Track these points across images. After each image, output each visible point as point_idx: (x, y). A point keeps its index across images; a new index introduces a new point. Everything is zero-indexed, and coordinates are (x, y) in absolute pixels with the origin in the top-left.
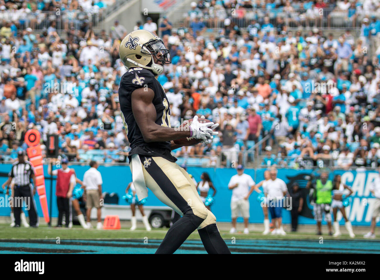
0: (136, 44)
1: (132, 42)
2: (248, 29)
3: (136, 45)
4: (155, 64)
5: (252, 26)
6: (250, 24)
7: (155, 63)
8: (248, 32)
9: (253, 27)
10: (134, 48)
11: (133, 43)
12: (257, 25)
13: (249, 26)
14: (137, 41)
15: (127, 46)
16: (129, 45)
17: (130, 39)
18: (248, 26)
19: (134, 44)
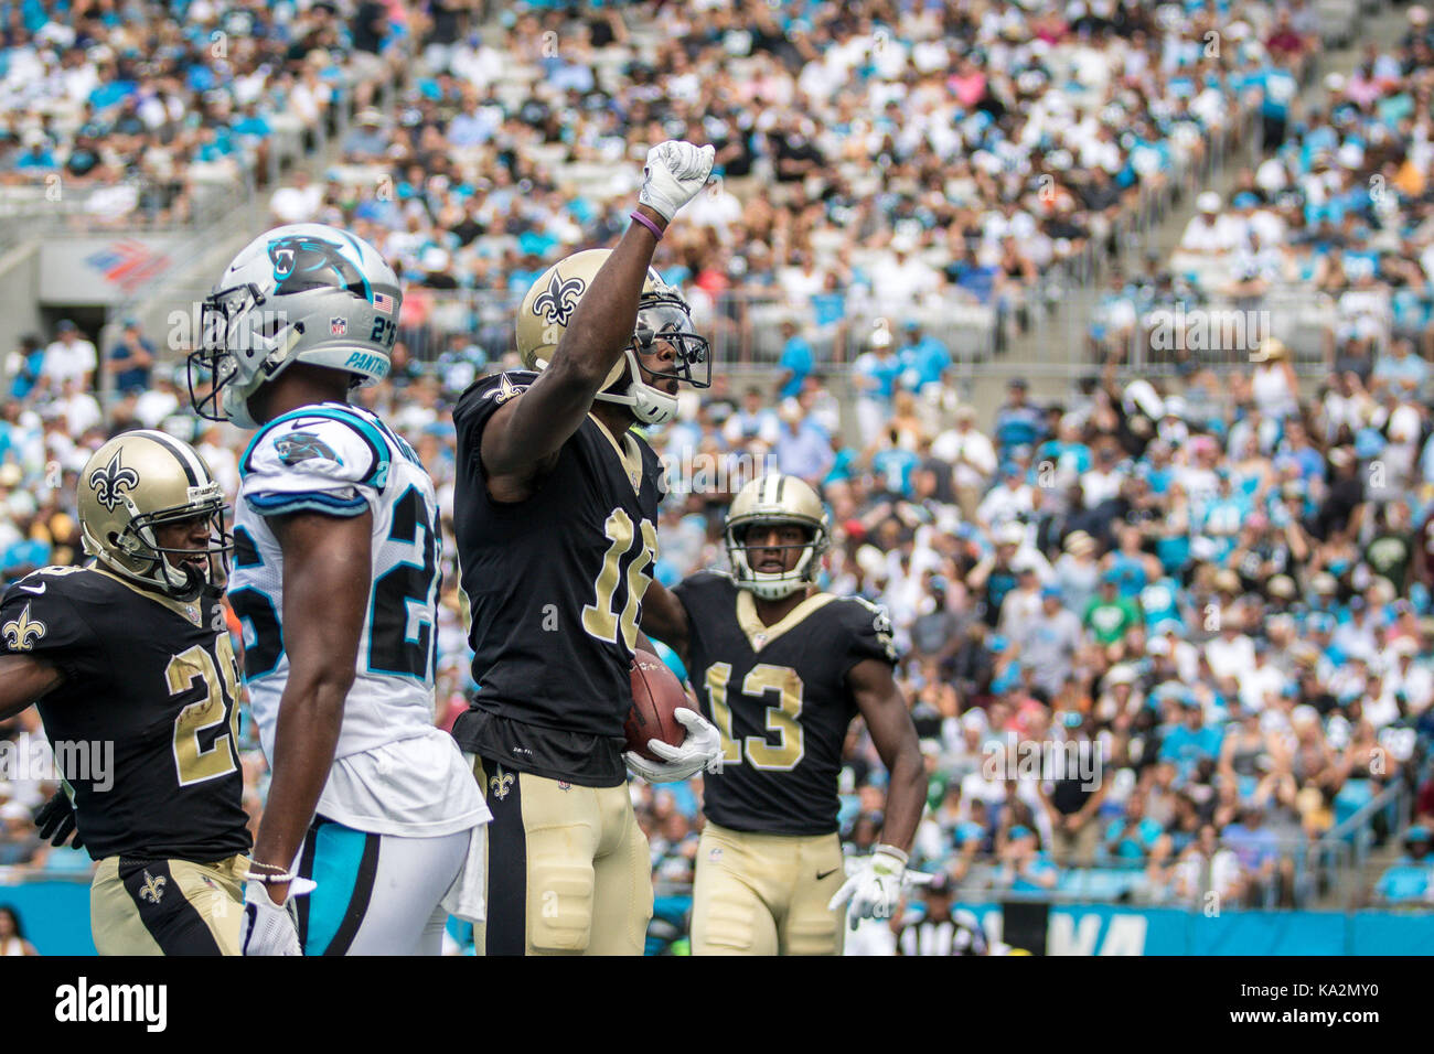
0: (570, 304)
1: (556, 297)
2: (440, 368)
3: (570, 309)
4: (643, 386)
5: (453, 359)
6: (447, 350)
7: (644, 381)
8: (441, 379)
9: (458, 360)
10: (564, 322)
11: (562, 300)
12: (475, 353)
13: (444, 355)
14: (578, 292)
15: (539, 312)
16: (547, 308)
17: (555, 284)
18: (438, 357)
19: (563, 306)
